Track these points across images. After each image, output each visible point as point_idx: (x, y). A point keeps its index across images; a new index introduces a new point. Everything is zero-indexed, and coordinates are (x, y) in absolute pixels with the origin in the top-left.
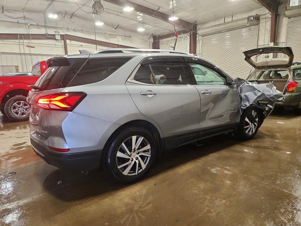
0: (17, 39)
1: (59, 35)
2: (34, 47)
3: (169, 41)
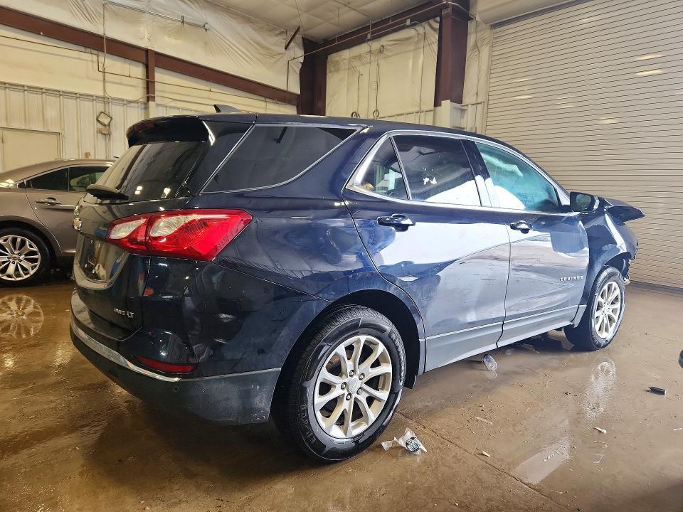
3: (359, 57)
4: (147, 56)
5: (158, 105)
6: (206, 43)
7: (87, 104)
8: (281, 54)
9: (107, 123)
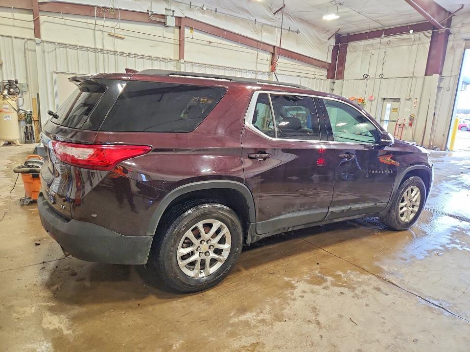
0: (92, 16)
1: (172, 16)
2: (122, 38)
3: (372, 45)
6: (297, 40)
8: (326, 43)
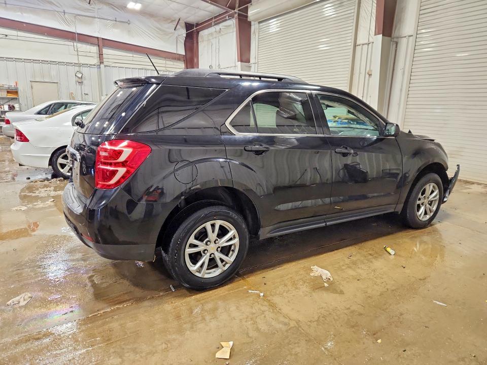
3: (211, 34)
4: (98, 40)
5: (105, 66)
6: (129, 31)
7: (70, 68)
8: (172, 33)
9: (80, 77)
